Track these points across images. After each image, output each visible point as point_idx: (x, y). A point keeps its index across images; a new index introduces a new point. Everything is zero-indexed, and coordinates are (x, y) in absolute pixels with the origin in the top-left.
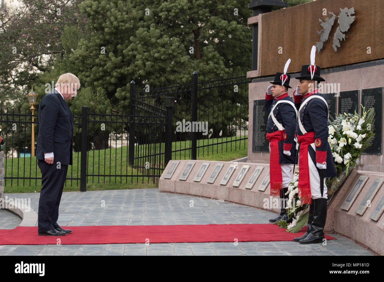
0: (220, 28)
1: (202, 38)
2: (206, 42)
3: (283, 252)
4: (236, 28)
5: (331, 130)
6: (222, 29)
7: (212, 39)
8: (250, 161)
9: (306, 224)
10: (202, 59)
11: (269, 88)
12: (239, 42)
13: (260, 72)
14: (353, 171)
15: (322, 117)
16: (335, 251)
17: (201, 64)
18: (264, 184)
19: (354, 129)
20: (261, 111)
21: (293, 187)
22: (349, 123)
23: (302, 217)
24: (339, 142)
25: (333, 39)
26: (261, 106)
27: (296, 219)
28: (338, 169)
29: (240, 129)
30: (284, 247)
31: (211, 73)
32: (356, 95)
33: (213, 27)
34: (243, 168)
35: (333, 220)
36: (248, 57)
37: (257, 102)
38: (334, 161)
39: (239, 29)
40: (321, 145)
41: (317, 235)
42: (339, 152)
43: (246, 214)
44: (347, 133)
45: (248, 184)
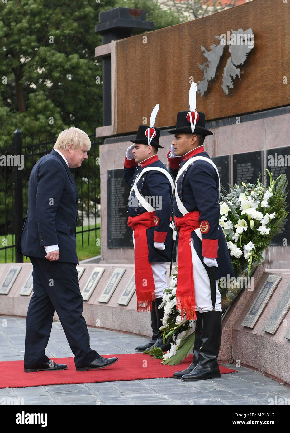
0: (53, 64)
1: (26, 80)
2: (33, 86)
3: (158, 394)
4: (78, 64)
5: (224, 209)
6: (57, 67)
7: (43, 82)
8: (104, 261)
9: (191, 352)
10: (28, 112)
11: (130, 150)
12: (83, 85)
13: (116, 128)
14: (258, 270)
15: (209, 189)
16: (236, 389)
17: (27, 120)
18: (126, 294)
19: (257, 207)
20: (120, 186)
21: (170, 295)
22: (249, 197)
23: (185, 341)
24: (236, 226)
25: (223, 76)
26: (119, 179)
27: (176, 345)
28: (235, 266)
29: (88, 216)
30: (160, 387)
31: (42, 132)
32: (259, 158)
33: (43, 62)
34: (95, 272)
35: (231, 344)
36: (98, 108)
37: (113, 174)
38: (230, 255)
39: (83, 65)
40: (209, 230)
41: (208, 367)
42: (236, 241)
43: (101, 340)
44: (247, 213)
45: (103, 295)
